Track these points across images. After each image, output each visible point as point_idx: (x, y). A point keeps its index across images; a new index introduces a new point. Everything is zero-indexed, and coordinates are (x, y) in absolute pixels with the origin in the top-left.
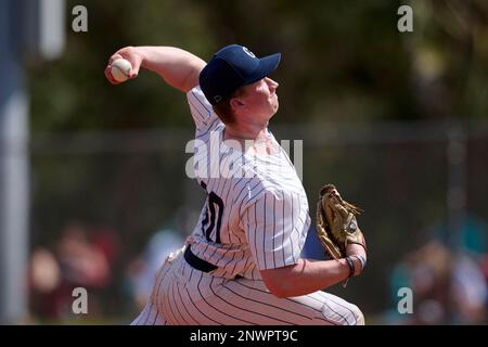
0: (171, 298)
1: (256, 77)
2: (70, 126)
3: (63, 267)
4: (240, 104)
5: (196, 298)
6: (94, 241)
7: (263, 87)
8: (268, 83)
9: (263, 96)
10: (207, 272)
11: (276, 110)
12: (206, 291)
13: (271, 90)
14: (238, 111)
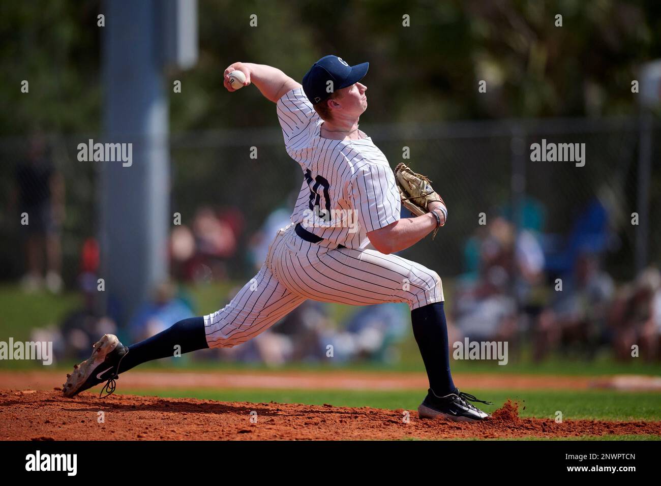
0: (284, 264)
1: (349, 82)
2: (201, 125)
3: (198, 240)
4: (336, 104)
5: (306, 264)
6: (222, 217)
7: (355, 90)
8: (359, 87)
9: (354, 98)
10: (315, 242)
11: (365, 109)
12: (313, 259)
13: (361, 93)
14: (334, 110)
